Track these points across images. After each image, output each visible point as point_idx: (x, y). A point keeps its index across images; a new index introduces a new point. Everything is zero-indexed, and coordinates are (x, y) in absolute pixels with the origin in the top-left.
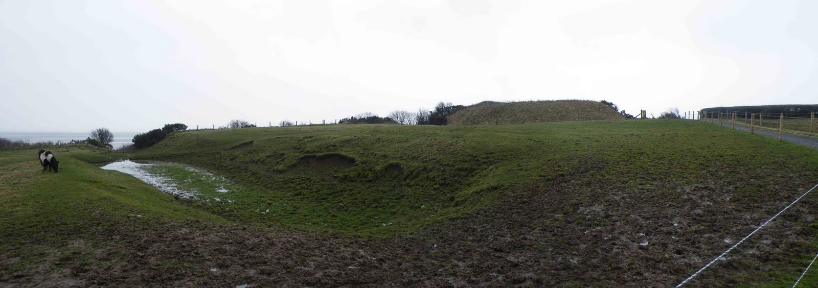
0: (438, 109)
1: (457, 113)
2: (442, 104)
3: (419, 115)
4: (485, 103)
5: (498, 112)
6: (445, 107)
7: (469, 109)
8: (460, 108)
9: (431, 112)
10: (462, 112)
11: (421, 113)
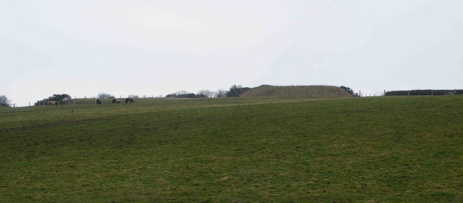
0: (232, 90)
1: (246, 93)
2: (235, 86)
3: (218, 93)
4: (263, 86)
5: (271, 93)
6: (237, 89)
7: (254, 90)
8: (247, 89)
9: (227, 92)
10: (249, 92)
11: (219, 92)
